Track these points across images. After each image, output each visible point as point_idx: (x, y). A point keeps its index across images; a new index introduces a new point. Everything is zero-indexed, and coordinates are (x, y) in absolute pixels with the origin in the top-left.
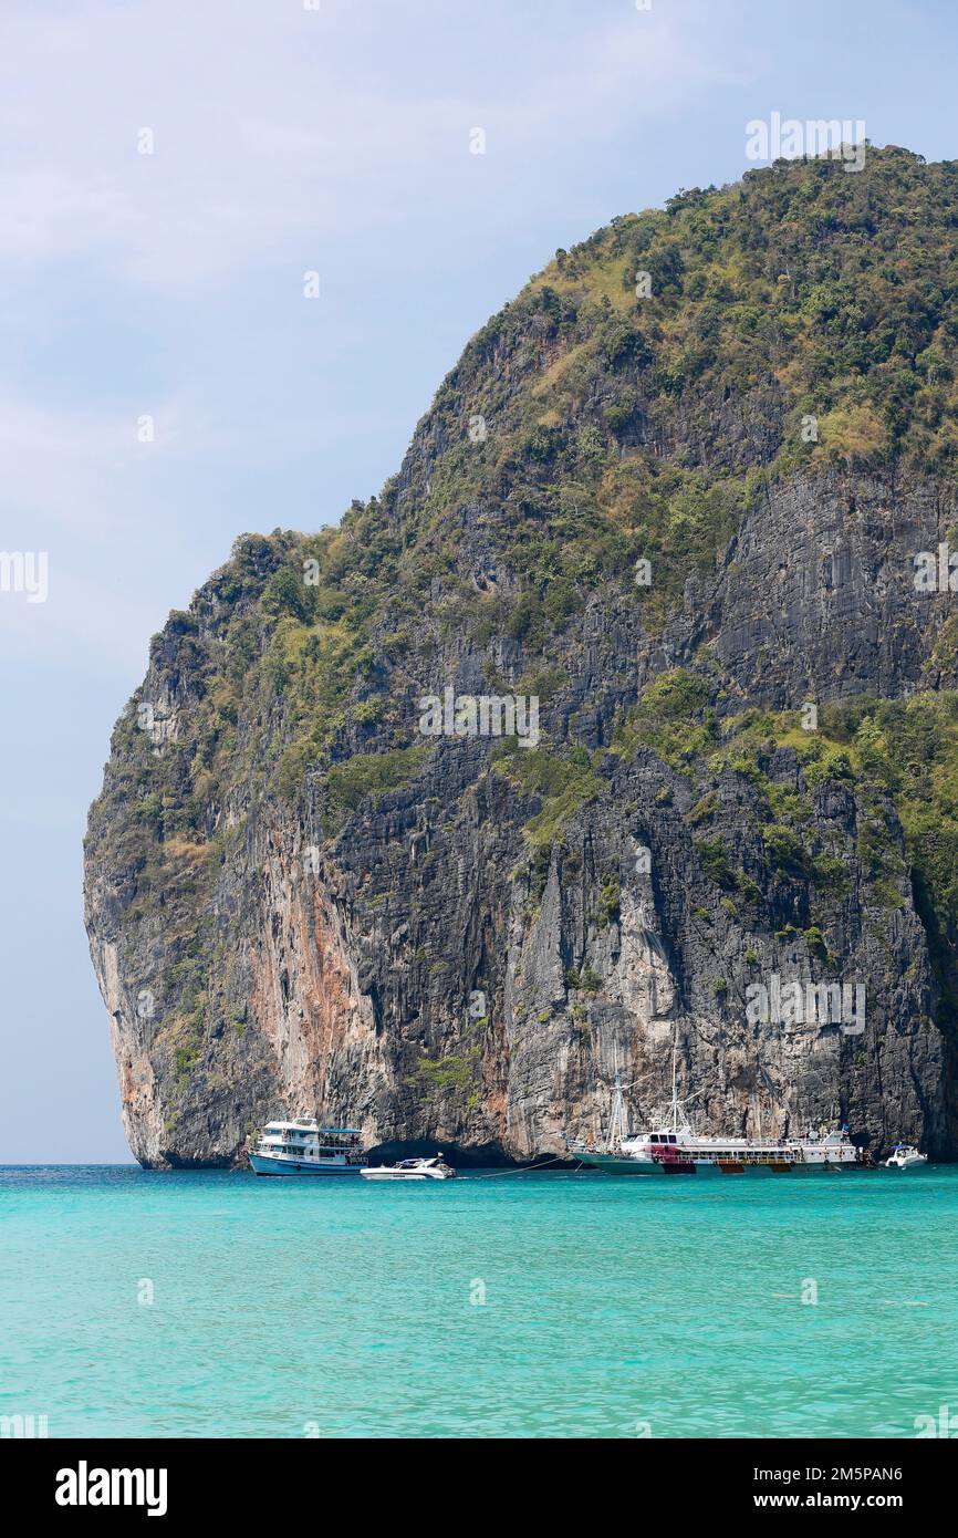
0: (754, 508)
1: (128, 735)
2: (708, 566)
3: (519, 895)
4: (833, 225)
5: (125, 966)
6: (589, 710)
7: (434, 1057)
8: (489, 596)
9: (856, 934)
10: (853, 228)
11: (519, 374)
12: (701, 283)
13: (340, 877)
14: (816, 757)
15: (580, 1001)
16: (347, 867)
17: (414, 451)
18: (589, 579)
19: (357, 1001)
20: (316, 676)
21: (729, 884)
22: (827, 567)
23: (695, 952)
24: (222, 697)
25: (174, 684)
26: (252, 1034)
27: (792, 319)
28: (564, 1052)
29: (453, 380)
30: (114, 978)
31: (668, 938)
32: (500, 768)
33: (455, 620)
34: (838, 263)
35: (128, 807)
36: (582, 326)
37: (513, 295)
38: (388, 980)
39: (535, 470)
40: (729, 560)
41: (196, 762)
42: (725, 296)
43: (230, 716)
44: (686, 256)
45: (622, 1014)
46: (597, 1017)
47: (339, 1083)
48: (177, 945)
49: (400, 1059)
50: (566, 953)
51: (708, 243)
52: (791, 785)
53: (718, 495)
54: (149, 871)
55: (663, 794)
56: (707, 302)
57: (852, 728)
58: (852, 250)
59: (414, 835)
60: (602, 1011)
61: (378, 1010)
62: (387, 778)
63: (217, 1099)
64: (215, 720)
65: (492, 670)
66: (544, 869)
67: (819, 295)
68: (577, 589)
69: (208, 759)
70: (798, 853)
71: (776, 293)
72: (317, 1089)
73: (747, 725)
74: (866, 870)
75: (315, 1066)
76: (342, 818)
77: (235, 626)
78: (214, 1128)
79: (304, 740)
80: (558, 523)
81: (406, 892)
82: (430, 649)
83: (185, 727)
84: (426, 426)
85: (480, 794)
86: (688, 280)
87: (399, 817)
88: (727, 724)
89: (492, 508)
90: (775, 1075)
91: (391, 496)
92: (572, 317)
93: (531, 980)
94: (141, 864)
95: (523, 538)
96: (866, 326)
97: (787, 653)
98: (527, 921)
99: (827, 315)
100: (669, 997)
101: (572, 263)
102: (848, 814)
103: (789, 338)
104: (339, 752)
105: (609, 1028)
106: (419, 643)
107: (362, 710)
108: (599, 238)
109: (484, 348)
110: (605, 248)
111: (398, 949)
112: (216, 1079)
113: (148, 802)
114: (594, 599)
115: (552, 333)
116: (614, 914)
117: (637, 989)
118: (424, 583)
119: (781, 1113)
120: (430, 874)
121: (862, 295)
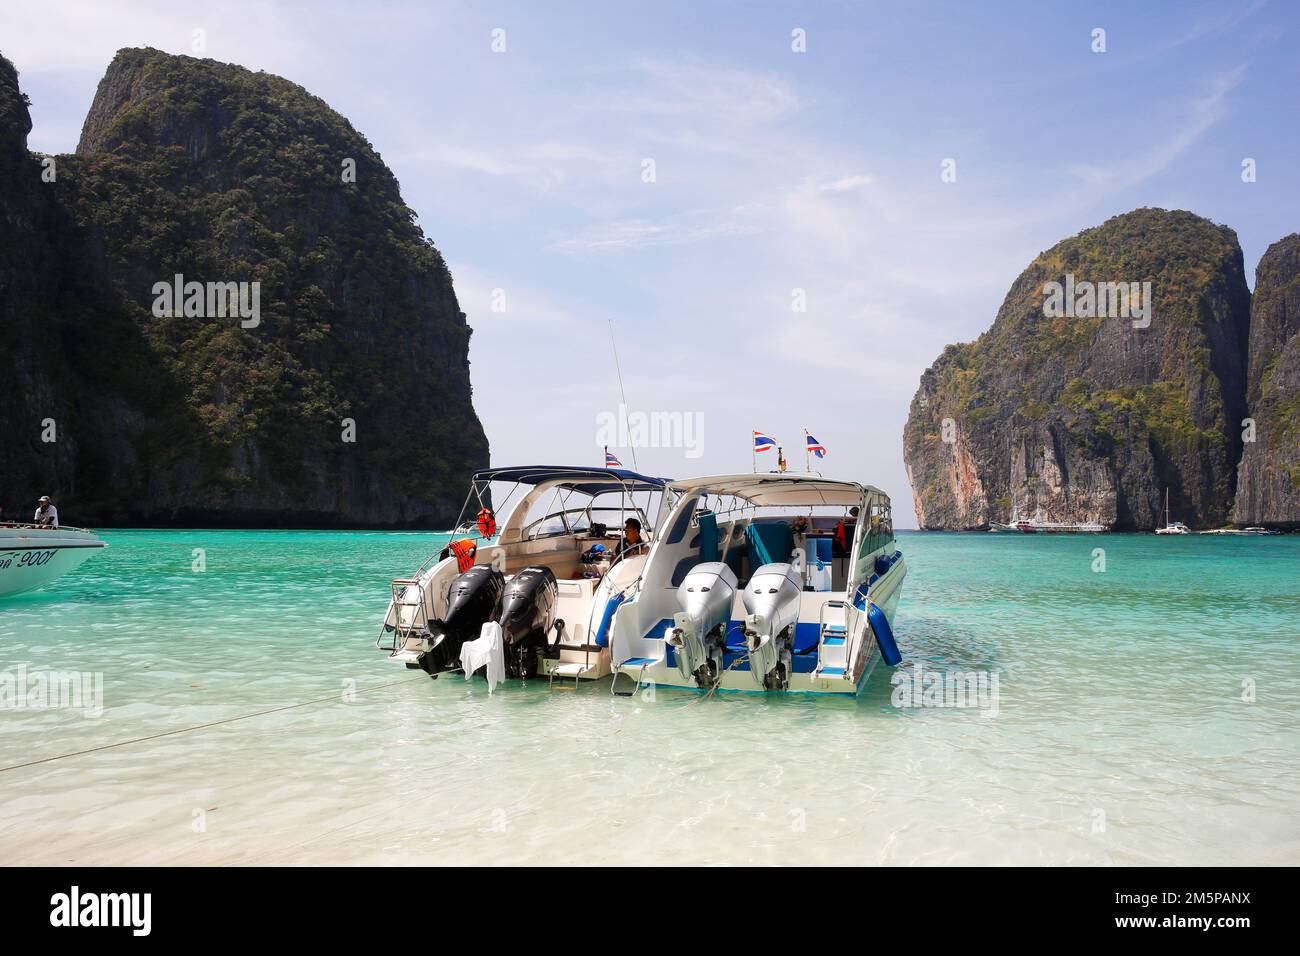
0: (1101, 327)
1: (916, 404)
2: (1087, 346)
3: (1013, 449)
4: (1130, 236)
5: (914, 472)
6: (1049, 392)
7: (1000, 498)
8: (1016, 359)
9: (1129, 460)
10: (1137, 235)
11: (1028, 291)
12: (1085, 258)
13: (971, 445)
14: (1119, 404)
15: (1032, 481)
16: (973, 442)
17: (998, 317)
18: (1048, 352)
19: (978, 481)
20: (964, 386)
21: (1082, 444)
22: (1126, 344)
23: (1069, 466)
24: (940, 393)
25: (927, 390)
26: (949, 491)
27: (1114, 267)
28: (1027, 496)
29: (1009, 294)
30: (911, 474)
31: (1060, 460)
32: (1020, 411)
33: (1006, 367)
34: (1131, 247)
35: (915, 426)
36: (1047, 274)
37: (1026, 267)
38: (986, 475)
39: (1031, 320)
40: (1094, 343)
41: (934, 412)
42: (1093, 261)
43: (943, 398)
44: (1080, 250)
45: (1045, 485)
46: (1037, 486)
47: (972, 505)
48: (928, 465)
49: (990, 498)
50: (1027, 466)
51: (1089, 245)
52: (1110, 413)
53: (1090, 324)
54: (921, 444)
55: (1058, 417)
56: (1087, 264)
57: (1134, 395)
58: (1135, 242)
59: (993, 432)
60: (1039, 484)
61: (983, 483)
62: (985, 415)
63: (939, 510)
64: (939, 399)
65: (1018, 381)
66: (1021, 441)
67: (1123, 259)
68: (1044, 356)
69: (938, 412)
70: (1109, 435)
71: (1110, 258)
72: (966, 507)
73: (1099, 395)
74: (1132, 439)
75: (965, 501)
76: (971, 427)
77: (944, 372)
78: (938, 519)
79: (961, 404)
80: (1038, 335)
81: (992, 448)
82: (999, 376)
83: (931, 401)
84: (1002, 309)
85: (1013, 419)
86: (1081, 258)
87: (988, 427)
88: (1093, 394)
89: (1017, 332)
90: (1095, 504)
91: (992, 330)
92: (1044, 272)
93: (1017, 474)
94: (918, 442)
95: (1027, 341)
96: (1140, 267)
97: (1113, 371)
98: (1016, 457)
99: (1126, 265)
100: (1060, 479)
101: (1044, 256)
102: (1126, 422)
103: (1113, 273)
104: (971, 407)
105: (1041, 489)
106: (995, 374)
107: (978, 395)
108: (1056, 246)
109: (1018, 284)
110: (1056, 251)
111: (989, 465)
112: (939, 505)
113: (920, 424)
114: (1050, 358)
115: (1038, 278)
116: (1042, 454)
117: (1049, 477)
118: (997, 356)
119: (1097, 515)
120: (999, 443)
121: (1138, 257)
